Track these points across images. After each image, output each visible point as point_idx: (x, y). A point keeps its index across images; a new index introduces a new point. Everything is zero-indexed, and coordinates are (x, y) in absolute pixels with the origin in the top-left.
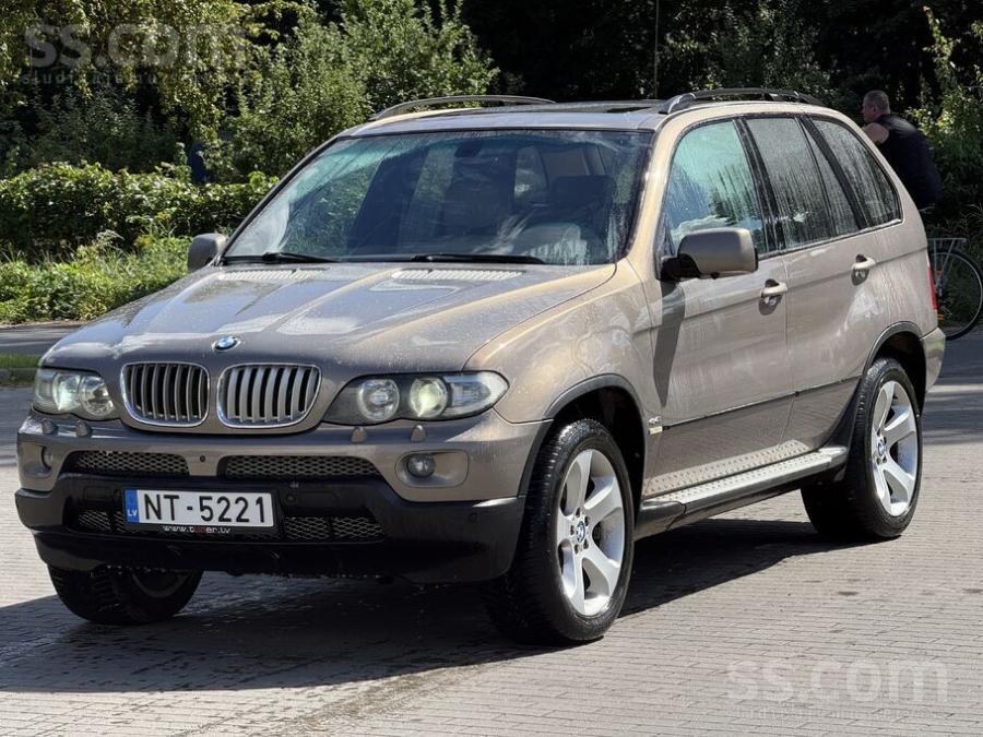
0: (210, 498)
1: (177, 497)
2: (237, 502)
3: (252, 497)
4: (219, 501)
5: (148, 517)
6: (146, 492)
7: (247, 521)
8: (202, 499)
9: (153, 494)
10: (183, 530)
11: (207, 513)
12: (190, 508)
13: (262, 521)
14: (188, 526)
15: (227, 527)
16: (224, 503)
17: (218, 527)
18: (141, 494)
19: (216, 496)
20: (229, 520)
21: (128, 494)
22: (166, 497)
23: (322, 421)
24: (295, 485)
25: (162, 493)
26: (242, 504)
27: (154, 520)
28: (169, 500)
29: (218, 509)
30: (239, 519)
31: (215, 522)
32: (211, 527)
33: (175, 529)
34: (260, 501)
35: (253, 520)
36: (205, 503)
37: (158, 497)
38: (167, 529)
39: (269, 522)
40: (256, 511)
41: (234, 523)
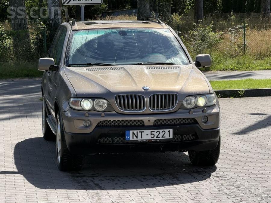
0: (154, 131)
1: (143, 132)
2: (162, 132)
3: (167, 131)
4: (157, 132)
5: (133, 138)
6: (133, 131)
7: (165, 137)
8: (151, 132)
9: (135, 132)
10: (145, 141)
11: (153, 136)
12: (147, 135)
13: (169, 137)
14: (146, 140)
15: (159, 139)
16: (158, 133)
17: (156, 140)
18: (131, 132)
19: (156, 131)
20: (159, 137)
21: (127, 132)
22: (140, 132)
23: (179, 109)
24: (178, 126)
25: (138, 131)
26: (164, 132)
27: (135, 138)
28: (141, 133)
29: (156, 134)
30: (162, 137)
31: (155, 138)
32: (154, 139)
33: (142, 141)
34: (169, 131)
35: (167, 137)
36: (152, 133)
37: (137, 132)
38: (139, 141)
39: (171, 137)
40: (168, 134)
41: (161, 138)
